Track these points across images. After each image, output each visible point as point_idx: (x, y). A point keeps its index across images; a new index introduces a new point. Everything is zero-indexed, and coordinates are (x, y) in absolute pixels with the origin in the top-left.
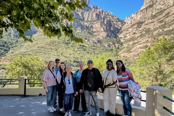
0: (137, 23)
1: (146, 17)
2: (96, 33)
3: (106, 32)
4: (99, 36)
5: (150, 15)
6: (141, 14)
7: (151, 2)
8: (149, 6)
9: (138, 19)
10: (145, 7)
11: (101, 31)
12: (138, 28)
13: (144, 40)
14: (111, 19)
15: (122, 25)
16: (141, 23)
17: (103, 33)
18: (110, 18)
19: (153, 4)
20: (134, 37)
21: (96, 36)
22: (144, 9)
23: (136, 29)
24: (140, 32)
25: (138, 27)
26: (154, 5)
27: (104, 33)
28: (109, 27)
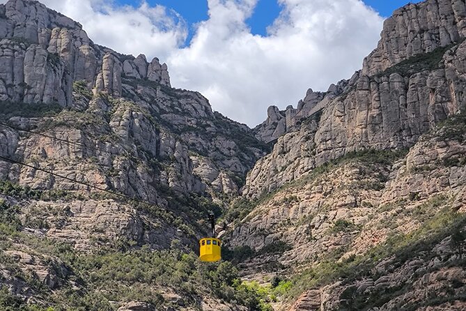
0: (352, 155)
1: (410, 123)
2: (41, 202)
3: (124, 201)
4: (65, 232)
5: (430, 111)
6: (374, 104)
7: (426, 36)
8: (412, 60)
9: (358, 130)
10: (393, 59)
11: (82, 191)
12: (364, 192)
13: (433, 276)
14: (163, 112)
15: (241, 159)
16: (381, 157)
17: (101, 207)
18: (153, 101)
19: (441, 51)
20: (342, 251)
21: (44, 226)
22: (389, 71)
23: (350, 199)
24: (381, 216)
25: (361, 187)
26: (447, 57)
27: (115, 205)
28: (150, 165)
